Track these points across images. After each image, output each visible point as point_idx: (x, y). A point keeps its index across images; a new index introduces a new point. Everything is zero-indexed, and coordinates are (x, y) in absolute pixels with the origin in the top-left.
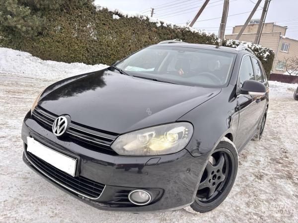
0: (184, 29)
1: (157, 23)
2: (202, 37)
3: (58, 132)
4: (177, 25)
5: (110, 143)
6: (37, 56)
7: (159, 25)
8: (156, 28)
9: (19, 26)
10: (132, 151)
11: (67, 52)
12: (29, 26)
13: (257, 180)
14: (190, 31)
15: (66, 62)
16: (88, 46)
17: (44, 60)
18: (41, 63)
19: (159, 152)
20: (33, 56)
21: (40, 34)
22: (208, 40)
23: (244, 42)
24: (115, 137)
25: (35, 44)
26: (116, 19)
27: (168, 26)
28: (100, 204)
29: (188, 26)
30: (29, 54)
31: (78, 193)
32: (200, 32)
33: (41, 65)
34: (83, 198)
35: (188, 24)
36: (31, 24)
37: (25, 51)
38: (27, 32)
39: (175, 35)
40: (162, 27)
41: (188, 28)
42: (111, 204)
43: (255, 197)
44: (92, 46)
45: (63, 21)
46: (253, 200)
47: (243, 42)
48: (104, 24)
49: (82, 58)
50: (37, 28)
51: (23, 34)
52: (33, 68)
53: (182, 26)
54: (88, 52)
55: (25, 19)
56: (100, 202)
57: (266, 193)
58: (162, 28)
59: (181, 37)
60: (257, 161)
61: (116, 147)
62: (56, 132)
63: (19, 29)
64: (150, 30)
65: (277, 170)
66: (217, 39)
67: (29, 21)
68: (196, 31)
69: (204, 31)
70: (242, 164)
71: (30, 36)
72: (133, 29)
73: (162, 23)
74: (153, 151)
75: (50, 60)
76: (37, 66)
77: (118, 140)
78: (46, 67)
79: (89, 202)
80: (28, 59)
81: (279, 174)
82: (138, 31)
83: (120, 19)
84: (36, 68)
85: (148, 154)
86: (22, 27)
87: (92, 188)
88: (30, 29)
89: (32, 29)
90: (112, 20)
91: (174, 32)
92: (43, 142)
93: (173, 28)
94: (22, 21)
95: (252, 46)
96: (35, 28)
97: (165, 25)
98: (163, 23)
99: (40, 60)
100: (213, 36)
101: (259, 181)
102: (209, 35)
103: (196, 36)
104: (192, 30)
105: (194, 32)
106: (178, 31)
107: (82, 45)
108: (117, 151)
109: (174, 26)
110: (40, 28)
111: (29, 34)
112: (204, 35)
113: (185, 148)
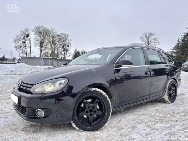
3: (18, 87)
5: (30, 89)
10: (37, 92)
24: (32, 86)
28: (26, 118)
79: (23, 117)
108: (32, 92)
113: (62, 90)
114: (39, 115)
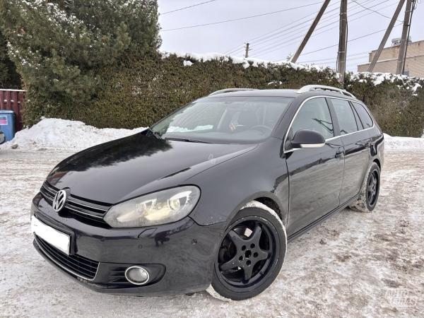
0: (284, 66)
1: (244, 63)
2: (311, 75)
3: (57, 207)
4: (272, 63)
5: (103, 215)
6: (92, 125)
7: (246, 66)
8: (243, 70)
9: (68, 91)
10: (125, 223)
11: (128, 115)
12: (80, 89)
13: (337, 262)
14: (292, 69)
15: (127, 128)
16: (154, 104)
17: (100, 128)
18: (96, 133)
19: (156, 222)
20: (87, 124)
21: (94, 96)
22: (320, 77)
23: (378, 73)
24: (108, 208)
25: (89, 109)
26: (187, 67)
27: (259, 65)
28: (97, 286)
29: (289, 62)
30: (82, 123)
31: (77, 275)
32: (307, 68)
33: (96, 136)
34: (81, 280)
35: (289, 59)
36: (82, 86)
37: (77, 120)
38: (78, 96)
39: (271, 77)
40: (251, 68)
41: (289, 65)
42: (108, 285)
43: (322, 283)
44: (160, 104)
45: (121, 78)
46: (318, 286)
47: (376, 73)
48: (174, 75)
49: (147, 120)
50: (90, 90)
51: (74, 100)
52: (86, 140)
53: (280, 63)
54: (155, 112)
55: (75, 81)
56: (96, 283)
57: (342, 277)
58: (252, 70)
59: (280, 78)
60: (351, 239)
61: (108, 219)
62: (55, 208)
63: (69, 94)
64: (234, 74)
65: (377, 250)
66: (334, 74)
67: (79, 83)
68: (301, 67)
69: (314, 66)
70: (325, 243)
71: (82, 100)
72: (212, 75)
73: (251, 63)
74: (148, 221)
75: (108, 127)
76: (90, 137)
77: (111, 211)
78: (102, 136)
79: (87, 284)
80: (81, 130)
81: (378, 254)
82: (219, 77)
83: (193, 65)
84: (90, 139)
85: (143, 225)
86: (71, 91)
87: (89, 268)
88: (81, 92)
89: (84, 92)
90: (183, 68)
91: (269, 72)
92: (43, 220)
93: (266, 67)
94: (71, 84)
95: (391, 77)
96: (87, 91)
97: (255, 65)
98: (253, 63)
99: (94, 129)
100: (327, 70)
101: (340, 263)
102: (322, 70)
103: (302, 73)
104: (295, 66)
105: (298, 68)
106: (275, 71)
107: (146, 104)
108: (109, 223)
109: (269, 64)
110: (94, 90)
111: (81, 98)
112: (314, 72)
113: (188, 216)
114: (134, 279)
